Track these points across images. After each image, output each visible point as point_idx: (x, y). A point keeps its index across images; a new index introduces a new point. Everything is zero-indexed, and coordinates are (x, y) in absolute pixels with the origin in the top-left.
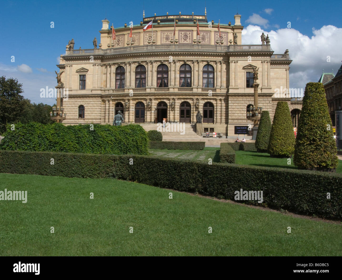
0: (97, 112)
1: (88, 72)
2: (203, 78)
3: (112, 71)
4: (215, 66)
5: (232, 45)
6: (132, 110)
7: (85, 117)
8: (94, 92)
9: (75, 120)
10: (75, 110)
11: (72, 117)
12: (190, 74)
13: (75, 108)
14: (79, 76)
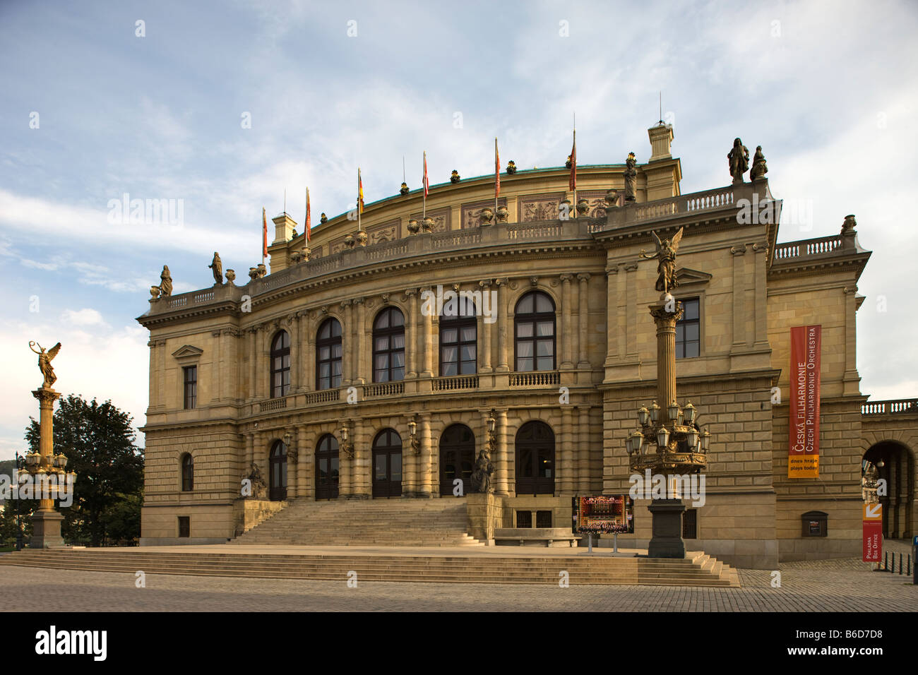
0: (221, 472)
1: (202, 358)
2: (517, 340)
3: (260, 348)
4: (555, 292)
5: (616, 209)
6: (306, 459)
7: (195, 487)
8: (215, 414)
9: (173, 497)
10: (172, 468)
11: (163, 489)
12: (475, 330)
13: (171, 461)
14: (181, 372)
